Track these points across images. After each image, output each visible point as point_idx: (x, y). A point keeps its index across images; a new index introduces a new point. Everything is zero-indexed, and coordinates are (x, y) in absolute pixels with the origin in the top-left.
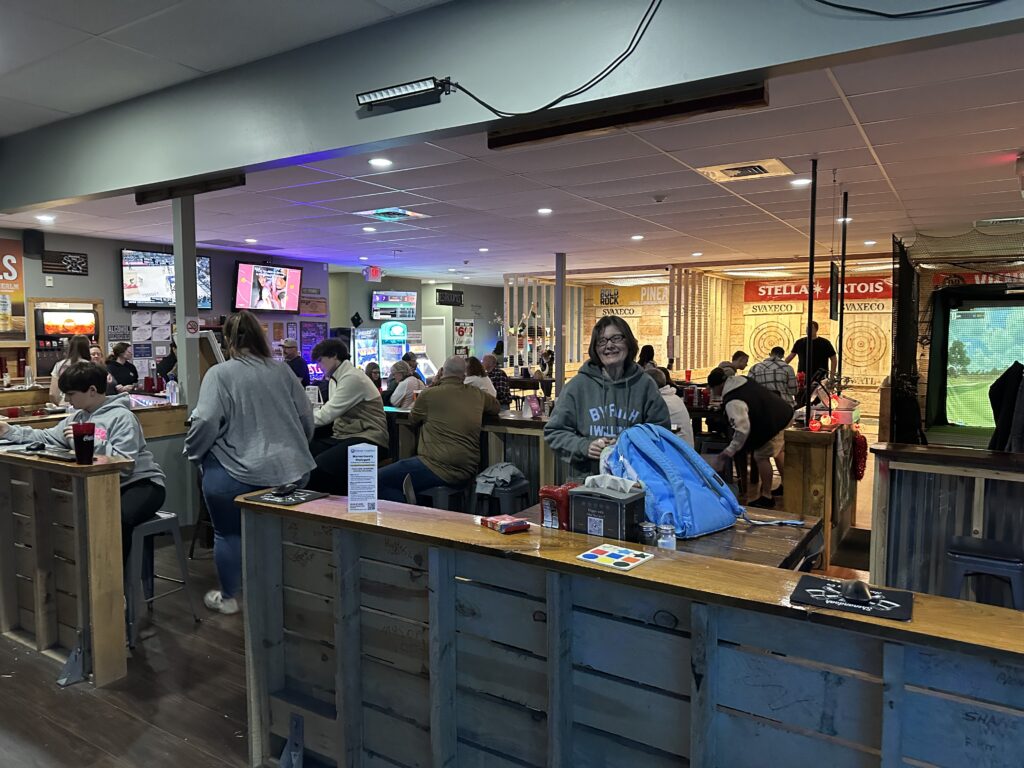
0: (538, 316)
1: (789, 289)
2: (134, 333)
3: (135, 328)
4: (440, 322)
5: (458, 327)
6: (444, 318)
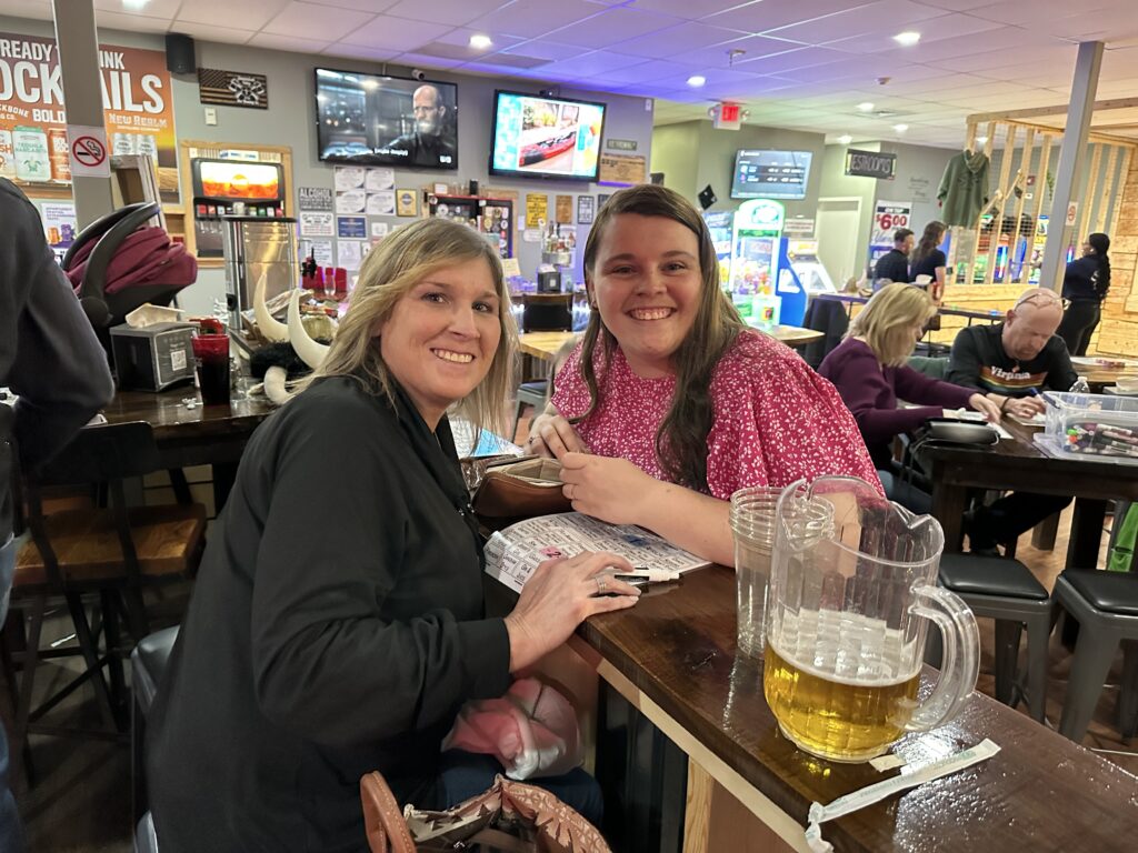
0: (1026, 196)
2: (339, 201)
3: (339, 193)
4: (852, 206)
5: (882, 214)
6: (859, 199)
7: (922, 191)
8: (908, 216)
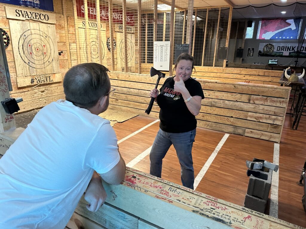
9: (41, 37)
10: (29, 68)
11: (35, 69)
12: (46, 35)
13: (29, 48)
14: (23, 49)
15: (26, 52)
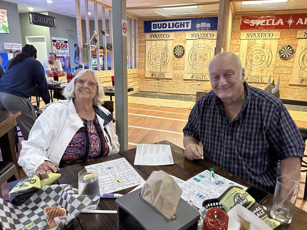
0: (107, 35)
1: (271, 22)
4: (42, 40)
5: (55, 43)
6: (44, 36)
7: (70, 35)
8: (67, 44)
9: (205, 49)
10: (192, 68)
11: (195, 69)
12: (208, 47)
13: (195, 56)
14: (191, 57)
15: (192, 59)
